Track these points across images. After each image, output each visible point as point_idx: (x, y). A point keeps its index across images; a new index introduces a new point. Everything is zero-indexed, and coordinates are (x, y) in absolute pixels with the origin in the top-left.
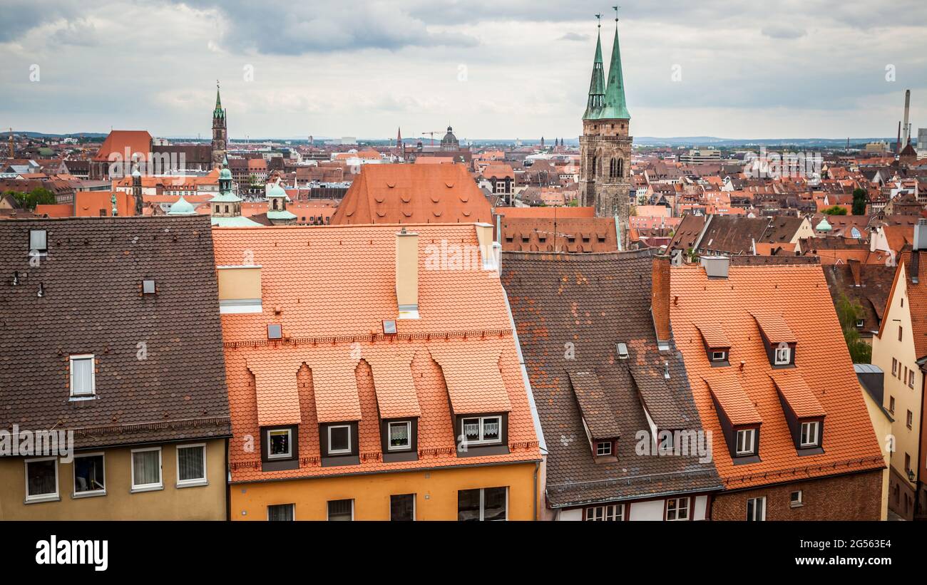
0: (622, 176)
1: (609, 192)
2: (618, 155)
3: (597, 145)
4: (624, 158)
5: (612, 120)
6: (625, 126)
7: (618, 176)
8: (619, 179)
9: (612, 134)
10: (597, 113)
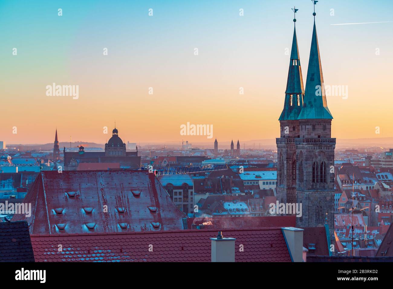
0: (325, 181)
1: (312, 199)
2: (319, 159)
3: (297, 148)
4: (326, 162)
5: (312, 120)
6: (327, 126)
7: (321, 181)
8: (322, 184)
9: (314, 135)
10: (295, 113)
